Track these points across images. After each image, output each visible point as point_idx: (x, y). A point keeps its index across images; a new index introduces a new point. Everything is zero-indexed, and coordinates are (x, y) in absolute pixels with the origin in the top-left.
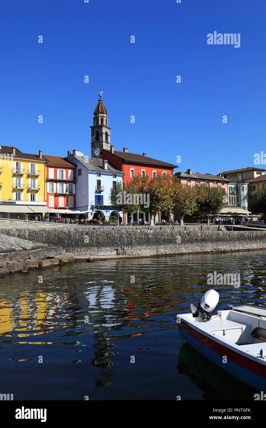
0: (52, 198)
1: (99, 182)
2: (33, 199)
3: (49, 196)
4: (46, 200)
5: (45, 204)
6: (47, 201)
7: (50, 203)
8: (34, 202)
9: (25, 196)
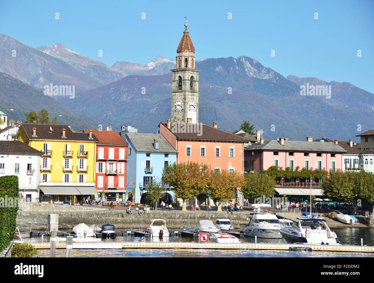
0: (102, 178)
1: (148, 163)
2: (81, 179)
3: (98, 177)
4: (95, 180)
5: (94, 184)
6: (96, 182)
7: (99, 183)
8: (82, 183)
9: (74, 178)
